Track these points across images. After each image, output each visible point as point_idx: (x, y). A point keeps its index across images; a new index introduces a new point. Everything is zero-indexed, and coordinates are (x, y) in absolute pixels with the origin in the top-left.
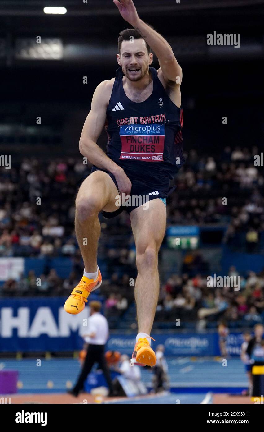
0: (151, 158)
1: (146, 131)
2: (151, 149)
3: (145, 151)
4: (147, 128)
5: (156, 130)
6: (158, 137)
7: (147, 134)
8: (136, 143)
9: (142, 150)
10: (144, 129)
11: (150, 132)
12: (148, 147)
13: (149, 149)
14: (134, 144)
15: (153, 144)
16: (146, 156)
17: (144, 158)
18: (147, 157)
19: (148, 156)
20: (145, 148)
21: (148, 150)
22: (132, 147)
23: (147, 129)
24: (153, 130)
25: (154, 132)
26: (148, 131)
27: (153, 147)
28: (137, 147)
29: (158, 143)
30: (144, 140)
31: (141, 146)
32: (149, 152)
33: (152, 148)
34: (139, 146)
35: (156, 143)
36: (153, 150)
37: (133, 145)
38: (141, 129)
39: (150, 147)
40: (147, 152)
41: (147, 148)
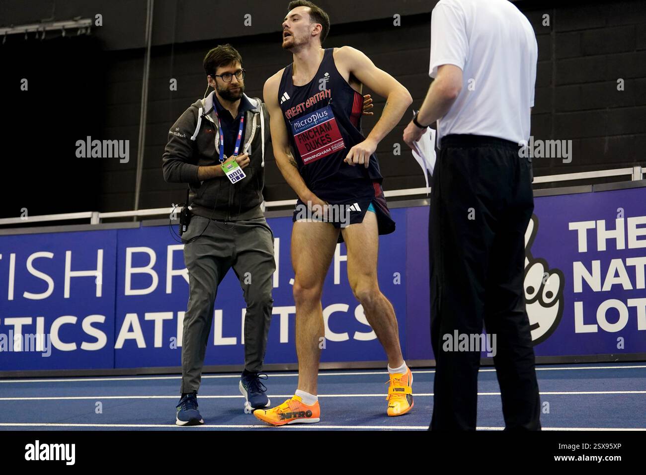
0: (331, 149)
1: (313, 121)
2: (326, 140)
3: (321, 143)
4: (312, 118)
5: (323, 116)
6: (328, 123)
7: (316, 125)
8: (308, 139)
9: (319, 145)
10: (310, 120)
11: (317, 122)
12: (322, 139)
13: (324, 140)
14: (308, 142)
15: (326, 134)
16: (325, 149)
17: (325, 152)
18: (327, 150)
19: (327, 148)
20: (320, 141)
21: (324, 142)
22: (307, 146)
23: (313, 120)
24: (320, 118)
25: (322, 119)
26: (315, 120)
27: (327, 136)
28: (312, 143)
29: (331, 129)
30: (315, 133)
31: (315, 140)
32: (326, 144)
33: (327, 138)
34: (313, 141)
35: (329, 130)
36: (329, 140)
37: (307, 144)
38: (307, 121)
39: (324, 138)
40: (324, 144)
41: (322, 141)
